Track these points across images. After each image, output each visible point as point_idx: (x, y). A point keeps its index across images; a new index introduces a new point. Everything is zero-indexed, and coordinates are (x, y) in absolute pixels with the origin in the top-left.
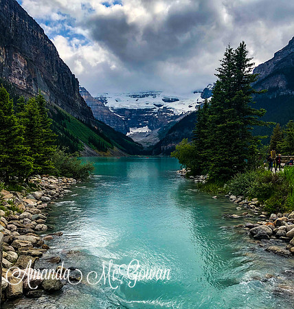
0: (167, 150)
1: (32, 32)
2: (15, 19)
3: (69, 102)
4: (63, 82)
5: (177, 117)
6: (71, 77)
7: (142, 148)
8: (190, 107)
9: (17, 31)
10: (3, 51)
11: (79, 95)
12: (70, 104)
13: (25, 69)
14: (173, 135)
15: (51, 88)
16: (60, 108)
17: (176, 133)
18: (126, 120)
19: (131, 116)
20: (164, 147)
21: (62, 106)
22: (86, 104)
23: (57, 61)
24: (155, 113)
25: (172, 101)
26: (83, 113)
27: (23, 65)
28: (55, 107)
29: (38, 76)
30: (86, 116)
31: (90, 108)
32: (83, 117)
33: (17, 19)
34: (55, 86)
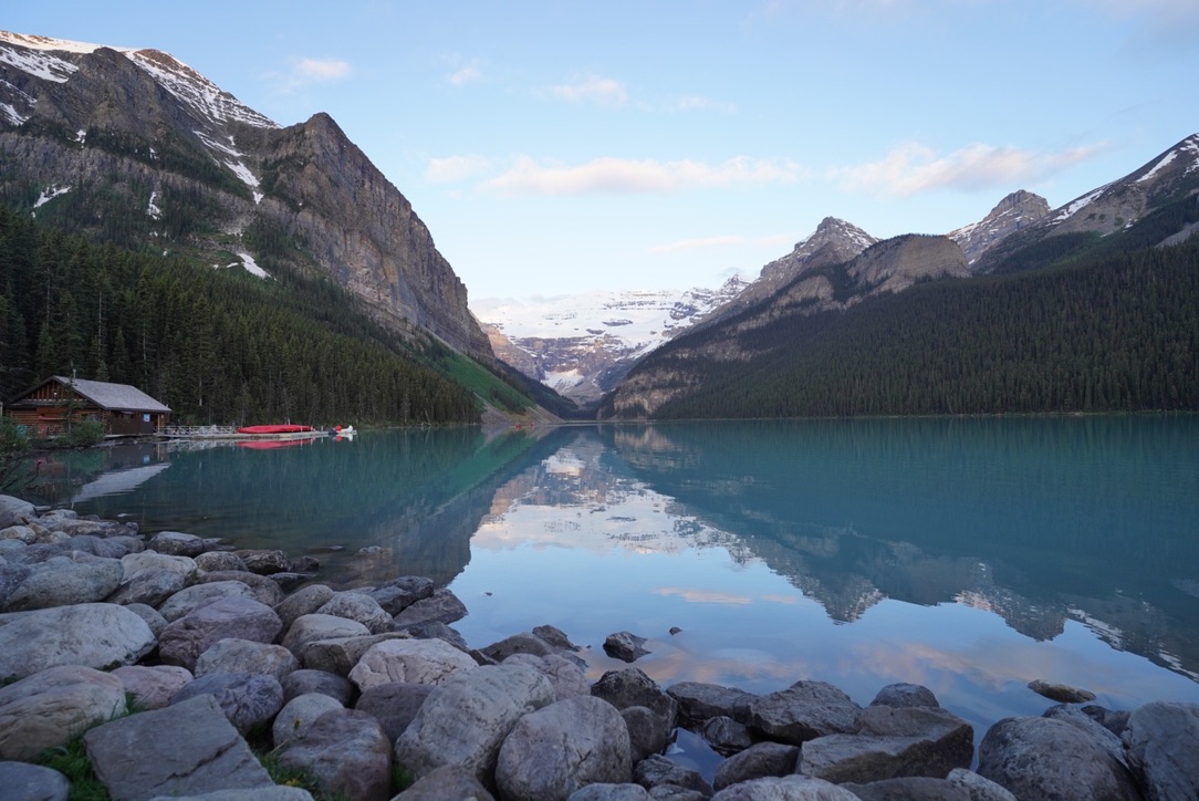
0: (625, 410)
1: (391, 206)
2: (363, 184)
3: (448, 325)
4: (440, 292)
5: (630, 351)
6: (454, 282)
7: (576, 406)
8: (654, 333)
9: (365, 206)
10: (342, 238)
11: (467, 311)
12: (452, 329)
13: (377, 268)
14: (637, 383)
15: (420, 301)
16: (436, 337)
17: (642, 378)
18: (539, 357)
19: (547, 351)
20: (619, 404)
21: (437, 332)
22: (479, 329)
23: (430, 254)
24: (589, 345)
25: (619, 324)
26: (473, 346)
27: (374, 260)
28: (427, 334)
29: (400, 279)
30: (479, 350)
31: (486, 336)
32: (474, 352)
33: (366, 186)
34: (425, 297)
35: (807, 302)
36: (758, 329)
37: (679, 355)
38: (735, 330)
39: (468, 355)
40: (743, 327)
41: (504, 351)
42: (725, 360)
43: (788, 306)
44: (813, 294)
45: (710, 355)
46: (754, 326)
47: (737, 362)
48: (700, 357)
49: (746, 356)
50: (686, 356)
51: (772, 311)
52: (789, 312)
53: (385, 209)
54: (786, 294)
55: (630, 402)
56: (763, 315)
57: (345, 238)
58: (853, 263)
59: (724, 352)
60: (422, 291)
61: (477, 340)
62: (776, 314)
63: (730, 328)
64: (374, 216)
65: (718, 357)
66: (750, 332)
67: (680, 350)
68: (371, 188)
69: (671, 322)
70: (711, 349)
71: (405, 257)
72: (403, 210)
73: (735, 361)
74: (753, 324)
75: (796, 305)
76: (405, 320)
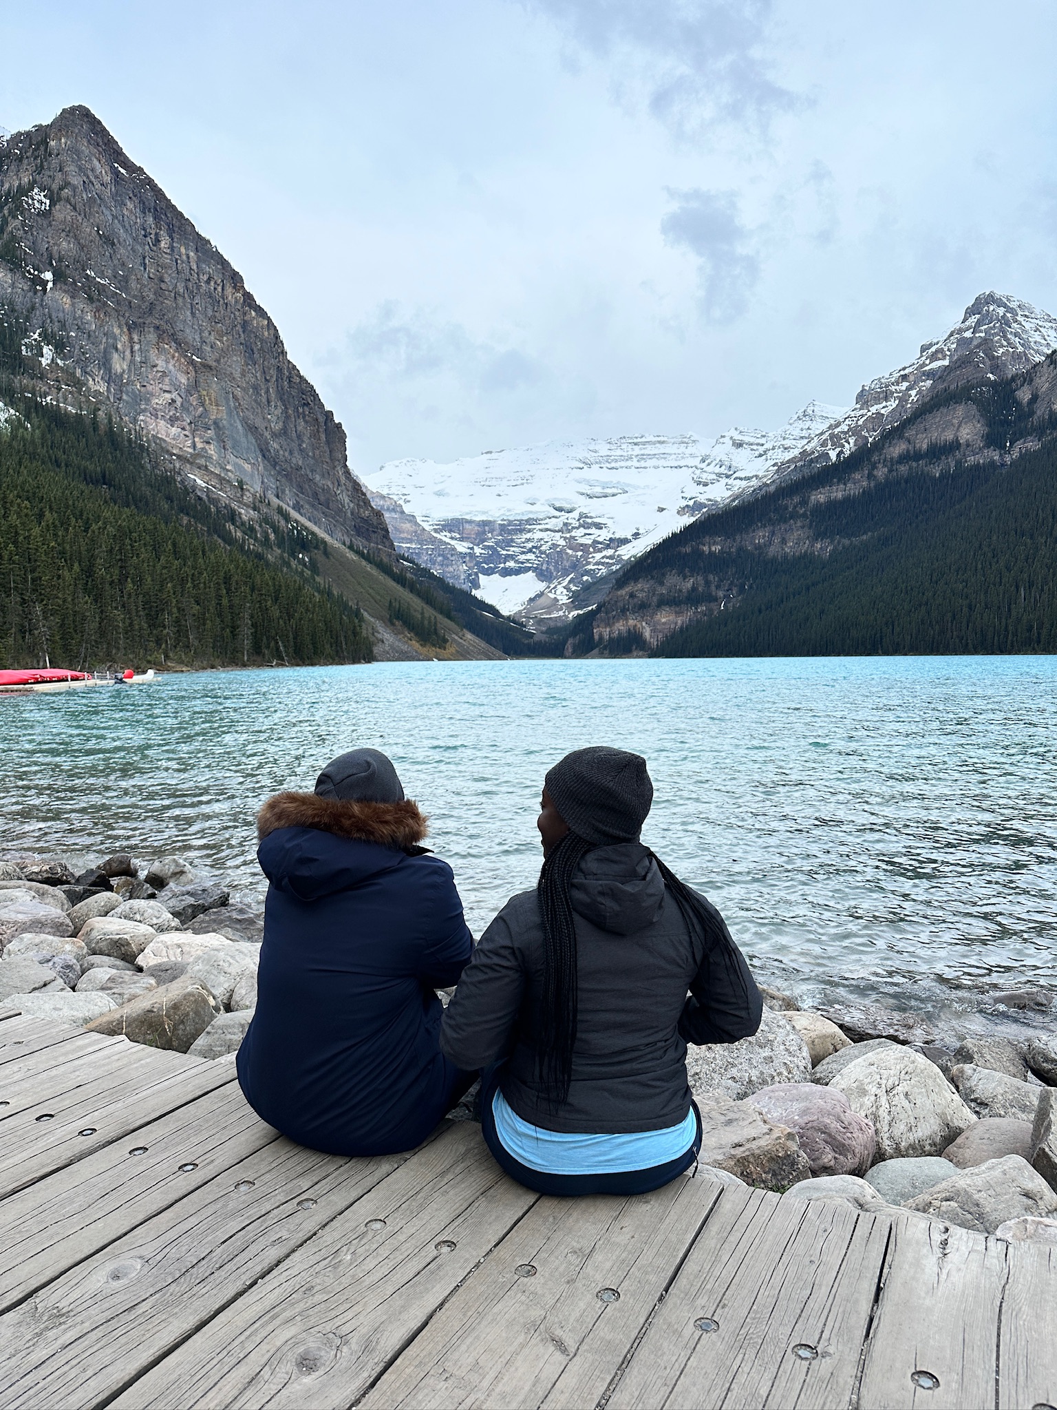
0: (611, 640)
1: (209, 282)
2: (158, 241)
5: (623, 542)
6: (322, 419)
7: (530, 634)
8: (661, 510)
9: (162, 280)
12: (321, 502)
13: (189, 392)
14: (632, 595)
15: (264, 452)
17: (641, 588)
18: (470, 551)
19: (483, 540)
22: (367, 503)
24: (553, 531)
25: (605, 496)
26: (359, 531)
27: (184, 381)
28: (280, 510)
29: (230, 413)
30: (369, 539)
31: (379, 514)
32: (359, 543)
33: (163, 244)
34: (274, 445)
35: (937, 452)
36: (847, 502)
37: (706, 549)
38: (804, 502)
39: (351, 547)
40: (819, 497)
41: (411, 541)
42: (785, 556)
43: (904, 458)
44: (949, 436)
45: (758, 547)
46: (840, 495)
47: (805, 561)
48: (741, 549)
49: (823, 548)
50: (716, 548)
51: (874, 467)
52: (903, 469)
53: (199, 287)
54: (901, 437)
55: (620, 627)
56: (857, 476)
57: (131, 339)
58: (1028, 378)
59: (784, 541)
60: (267, 434)
61: (365, 521)
62: (881, 472)
63: (796, 499)
64: (180, 300)
65: (772, 551)
66: (832, 505)
67: (707, 539)
68: (172, 248)
69: (693, 491)
70: (760, 536)
71: (237, 375)
72: (229, 290)
73: (804, 556)
74: (838, 492)
75: (918, 456)
76: (241, 483)
